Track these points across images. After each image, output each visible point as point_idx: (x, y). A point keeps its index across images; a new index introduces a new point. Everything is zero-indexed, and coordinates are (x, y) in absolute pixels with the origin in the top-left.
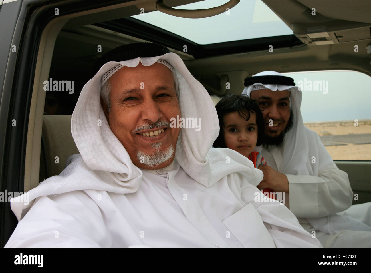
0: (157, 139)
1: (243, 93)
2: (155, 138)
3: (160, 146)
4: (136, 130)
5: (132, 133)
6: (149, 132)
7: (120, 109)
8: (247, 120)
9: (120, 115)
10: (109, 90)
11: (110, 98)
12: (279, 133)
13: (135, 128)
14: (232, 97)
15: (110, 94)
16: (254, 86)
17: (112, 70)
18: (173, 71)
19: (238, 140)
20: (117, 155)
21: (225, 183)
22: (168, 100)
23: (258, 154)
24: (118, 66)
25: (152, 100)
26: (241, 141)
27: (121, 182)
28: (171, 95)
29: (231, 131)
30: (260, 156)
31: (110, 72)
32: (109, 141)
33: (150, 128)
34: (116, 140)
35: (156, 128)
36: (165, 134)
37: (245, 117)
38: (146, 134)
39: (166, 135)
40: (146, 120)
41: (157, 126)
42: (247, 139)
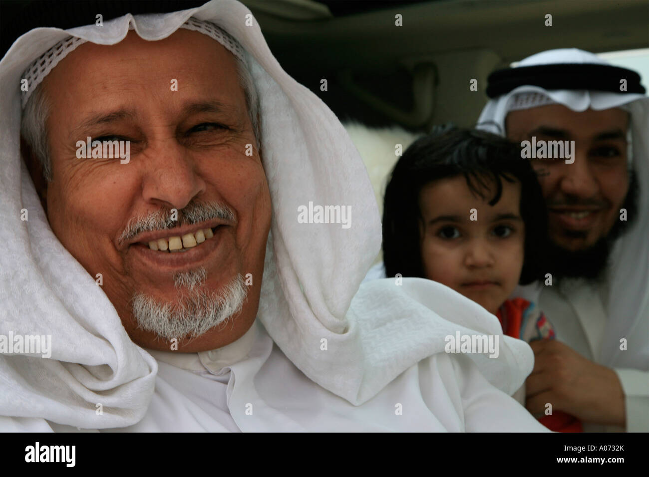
0: (191, 261)
1: (483, 118)
2: (185, 255)
3: (202, 281)
4: (126, 233)
5: (117, 243)
6: (167, 237)
7: (78, 170)
8: (493, 203)
9: (78, 189)
10: (44, 116)
11: (46, 141)
12: (592, 239)
13: (125, 227)
14: (449, 133)
15: (48, 129)
16: (517, 96)
17: (50, 56)
18: (239, 55)
19: (463, 263)
20: (80, 311)
21: (412, 386)
22: (224, 141)
23: (526, 305)
24: (67, 43)
25: (172, 142)
26: (473, 267)
27: (92, 394)
28: (230, 127)
29: (442, 234)
30: (534, 313)
31: (44, 62)
32: (55, 269)
33: (169, 227)
34: (74, 265)
35: (185, 227)
36: (217, 245)
37: (486, 192)
38: (158, 246)
39: (221, 247)
40: (155, 203)
41: (189, 218)
42: (492, 262)
